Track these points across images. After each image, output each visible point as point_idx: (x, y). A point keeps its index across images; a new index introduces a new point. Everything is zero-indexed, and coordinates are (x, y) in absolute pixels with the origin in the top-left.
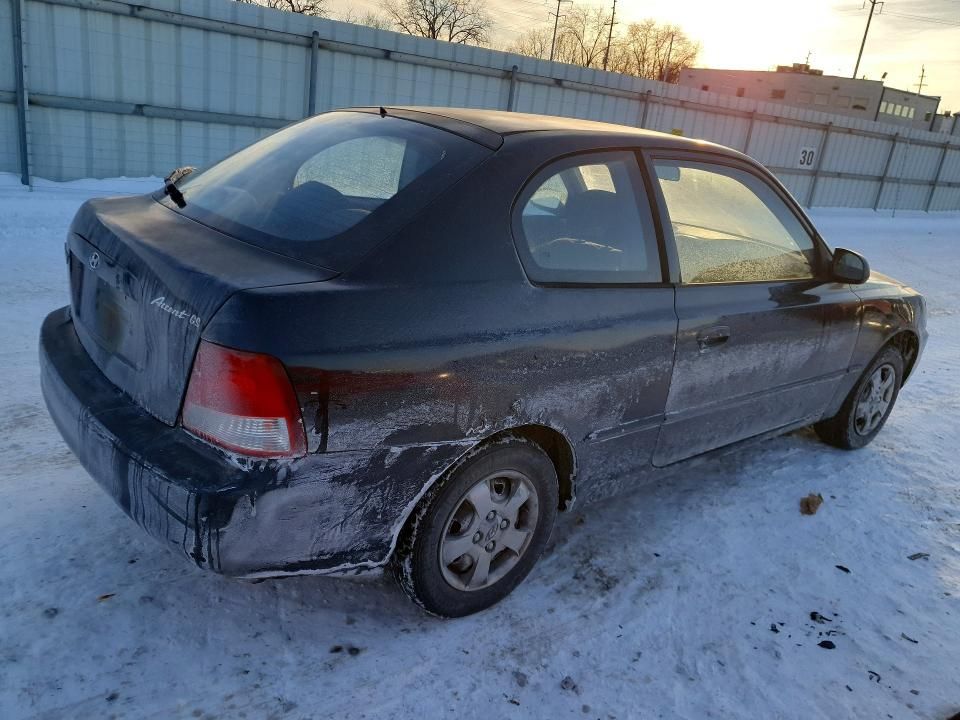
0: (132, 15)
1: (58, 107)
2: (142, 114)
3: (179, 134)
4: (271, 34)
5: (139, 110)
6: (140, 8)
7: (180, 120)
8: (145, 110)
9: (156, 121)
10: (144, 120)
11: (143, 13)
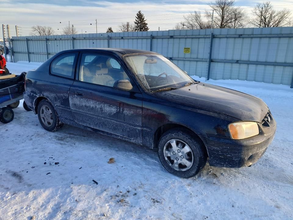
0: (239, 37)
1: (218, 62)
2: (238, 63)
3: (248, 68)
4: (284, 35)
5: (237, 62)
6: (241, 35)
7: (249, 64)
8: (239, 62)
9: (241, 65)
10: (238, 64)
11: (242, 36)
